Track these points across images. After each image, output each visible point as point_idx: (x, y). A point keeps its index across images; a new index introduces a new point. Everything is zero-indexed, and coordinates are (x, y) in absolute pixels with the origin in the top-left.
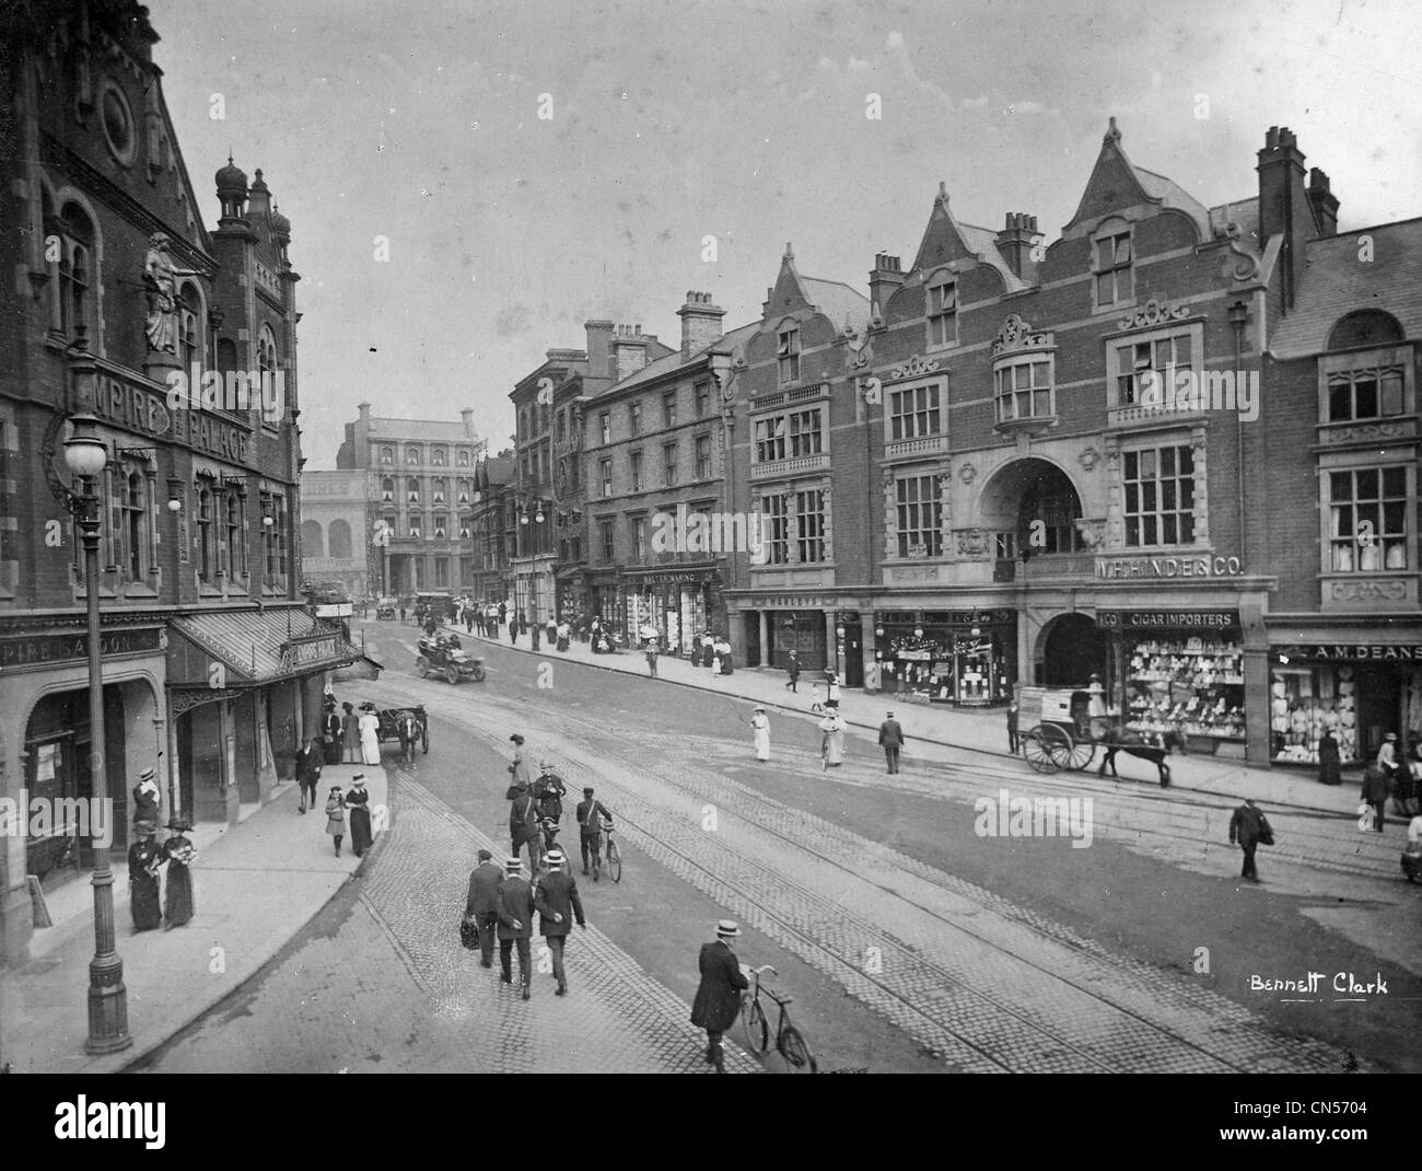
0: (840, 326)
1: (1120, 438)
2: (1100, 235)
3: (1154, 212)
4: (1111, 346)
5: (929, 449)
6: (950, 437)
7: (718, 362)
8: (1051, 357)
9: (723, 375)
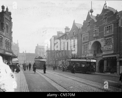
0: (79, 28)
1: (105, 38)
2: (104, 15)
3: (109, 11)
4: (104, 27)
5: (87, 41)
6: (89, 39)
7: (67, 33)
8: (99, 29)
9: (68, 35)
